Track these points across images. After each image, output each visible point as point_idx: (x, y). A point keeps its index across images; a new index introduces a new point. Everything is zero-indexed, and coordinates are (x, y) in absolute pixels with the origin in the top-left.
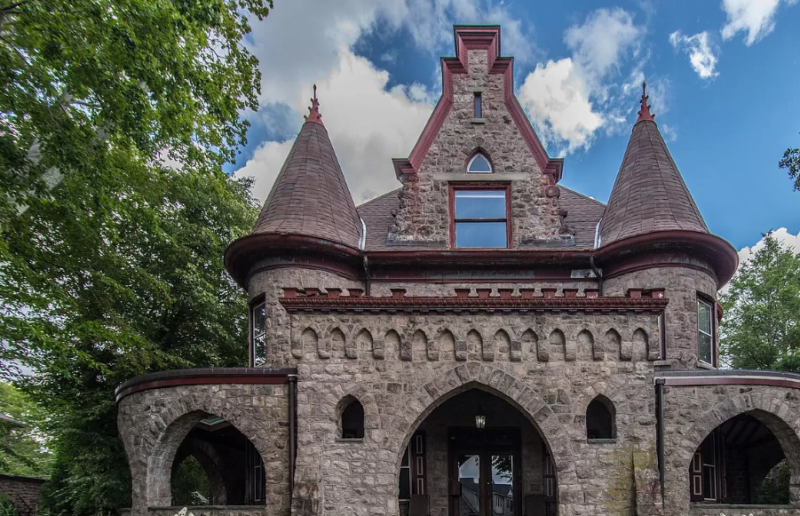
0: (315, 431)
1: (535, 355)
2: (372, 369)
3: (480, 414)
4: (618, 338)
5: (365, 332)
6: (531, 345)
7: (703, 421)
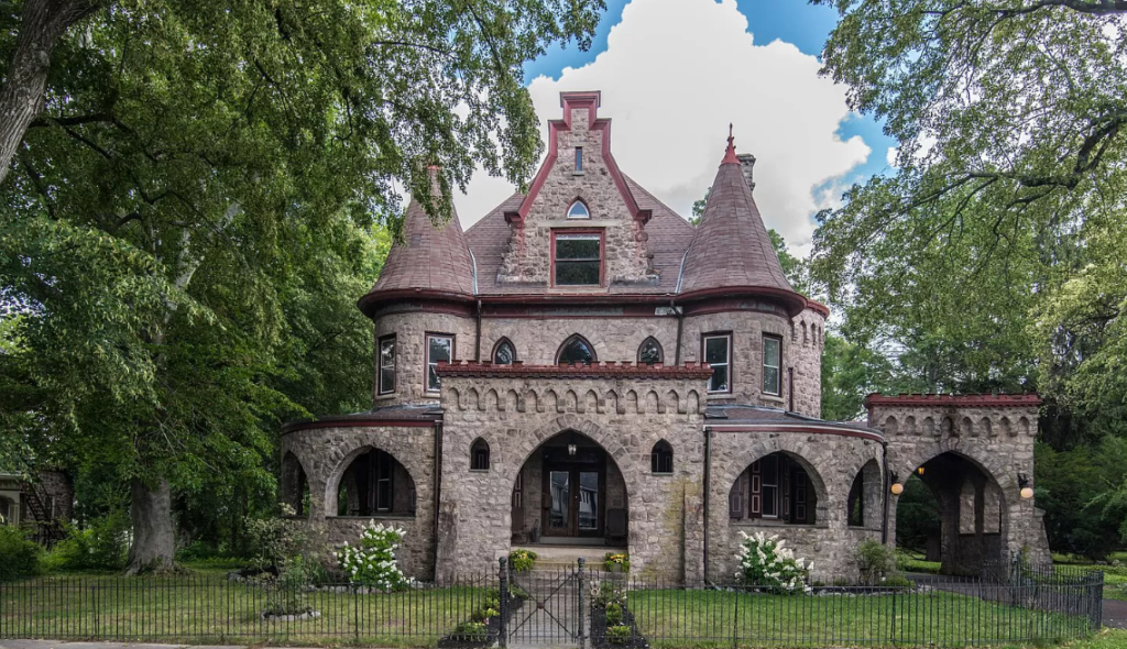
0: (454, 464)
1: (614, 409)
2: (496, 418)
3: (572, 443)
4: (677, 397)
5: (494, 391)
6: (613, 400)
7: (741, 459)
